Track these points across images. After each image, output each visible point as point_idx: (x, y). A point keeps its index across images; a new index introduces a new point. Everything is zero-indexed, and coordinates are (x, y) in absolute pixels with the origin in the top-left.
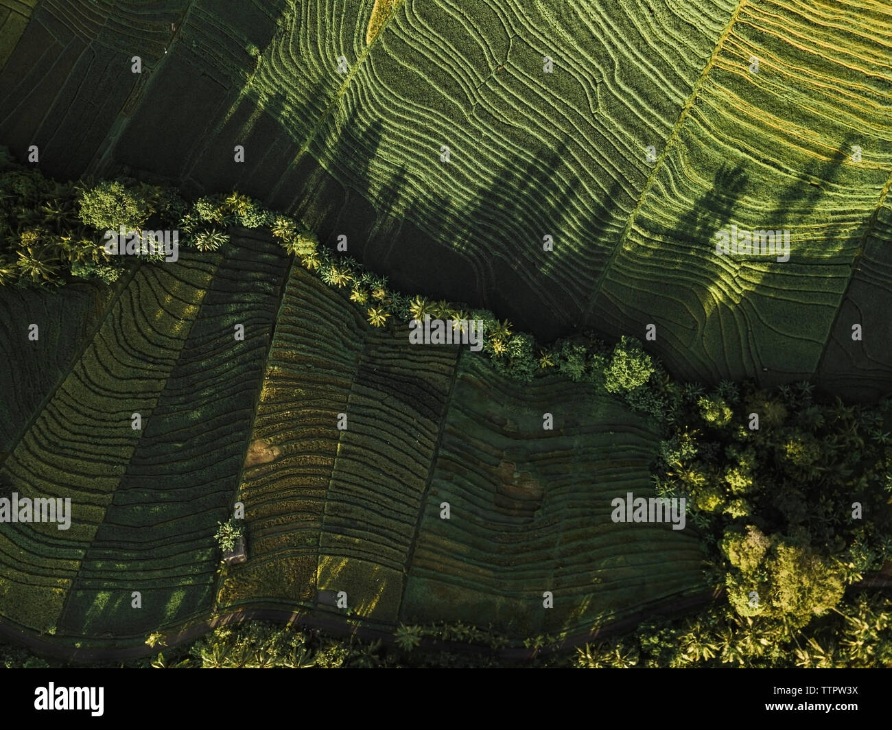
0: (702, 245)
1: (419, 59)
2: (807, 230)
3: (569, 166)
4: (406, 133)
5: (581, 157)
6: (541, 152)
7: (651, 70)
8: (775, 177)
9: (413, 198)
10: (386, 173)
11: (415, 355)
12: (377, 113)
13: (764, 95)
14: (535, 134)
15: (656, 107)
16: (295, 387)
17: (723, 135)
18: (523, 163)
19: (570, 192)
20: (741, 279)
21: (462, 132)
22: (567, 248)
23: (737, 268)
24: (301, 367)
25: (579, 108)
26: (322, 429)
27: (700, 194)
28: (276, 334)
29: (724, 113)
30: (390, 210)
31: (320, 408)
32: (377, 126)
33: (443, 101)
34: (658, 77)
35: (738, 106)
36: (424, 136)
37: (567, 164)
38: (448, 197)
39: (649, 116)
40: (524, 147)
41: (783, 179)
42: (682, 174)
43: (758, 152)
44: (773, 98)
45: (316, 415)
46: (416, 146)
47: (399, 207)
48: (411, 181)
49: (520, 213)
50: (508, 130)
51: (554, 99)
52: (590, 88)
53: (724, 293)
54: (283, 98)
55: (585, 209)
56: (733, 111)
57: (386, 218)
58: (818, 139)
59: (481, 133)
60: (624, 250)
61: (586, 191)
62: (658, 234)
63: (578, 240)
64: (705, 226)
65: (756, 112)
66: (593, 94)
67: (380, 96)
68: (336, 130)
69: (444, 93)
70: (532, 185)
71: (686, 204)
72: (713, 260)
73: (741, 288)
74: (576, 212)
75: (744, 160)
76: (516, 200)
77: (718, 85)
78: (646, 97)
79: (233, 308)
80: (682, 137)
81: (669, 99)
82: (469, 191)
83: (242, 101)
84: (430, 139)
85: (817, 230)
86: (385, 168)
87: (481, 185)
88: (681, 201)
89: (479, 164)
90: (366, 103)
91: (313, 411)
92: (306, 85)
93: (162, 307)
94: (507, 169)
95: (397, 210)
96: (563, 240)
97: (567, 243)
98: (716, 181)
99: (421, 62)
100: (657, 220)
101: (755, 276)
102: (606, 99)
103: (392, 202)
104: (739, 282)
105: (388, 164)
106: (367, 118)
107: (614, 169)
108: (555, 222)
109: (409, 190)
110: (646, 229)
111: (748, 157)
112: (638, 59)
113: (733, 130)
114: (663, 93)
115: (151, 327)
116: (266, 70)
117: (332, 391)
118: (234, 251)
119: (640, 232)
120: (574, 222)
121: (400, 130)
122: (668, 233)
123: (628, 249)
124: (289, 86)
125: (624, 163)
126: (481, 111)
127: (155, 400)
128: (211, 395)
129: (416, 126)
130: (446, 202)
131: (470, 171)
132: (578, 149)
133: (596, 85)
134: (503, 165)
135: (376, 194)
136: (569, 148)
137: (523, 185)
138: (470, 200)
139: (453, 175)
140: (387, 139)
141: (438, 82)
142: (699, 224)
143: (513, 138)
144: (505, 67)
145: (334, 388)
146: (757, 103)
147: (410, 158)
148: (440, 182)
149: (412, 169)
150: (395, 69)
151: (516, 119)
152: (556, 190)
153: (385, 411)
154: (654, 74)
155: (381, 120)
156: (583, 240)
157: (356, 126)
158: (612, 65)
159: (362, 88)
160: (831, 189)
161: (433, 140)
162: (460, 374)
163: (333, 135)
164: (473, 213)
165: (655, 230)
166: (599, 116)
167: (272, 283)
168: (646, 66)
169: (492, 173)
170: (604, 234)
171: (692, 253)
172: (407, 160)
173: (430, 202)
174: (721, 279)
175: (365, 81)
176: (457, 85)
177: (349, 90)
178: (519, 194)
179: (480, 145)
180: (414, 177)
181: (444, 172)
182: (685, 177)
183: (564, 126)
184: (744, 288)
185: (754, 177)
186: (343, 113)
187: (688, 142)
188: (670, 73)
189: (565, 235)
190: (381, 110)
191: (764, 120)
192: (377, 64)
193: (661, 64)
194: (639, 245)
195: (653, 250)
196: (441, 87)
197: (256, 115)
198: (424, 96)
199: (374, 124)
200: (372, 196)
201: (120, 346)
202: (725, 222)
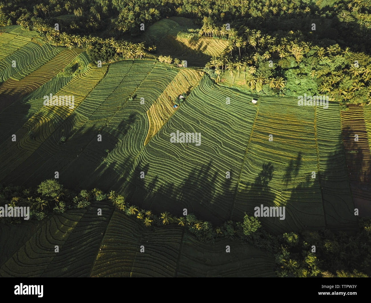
0: (266, 187)
1: (161, 147)
2: (299, 179)
3: (213, 169)
4: (157, 166)
5: (216, 166)
6: (203, 166)
7: (232, 143)
8: (281, 165)
9: (160, 185)
10: (151, 179)
11: (164, 237)
12: (147, 162)
13: (269, 145)
14: (200, 162)
15: (237, 151)
16: (112, 252)
17: (261, 156)
18: (198, 170)
19: (215, 176)
20: (283, 196)
21: (176, 164)
22: (218, 193)
23: (281, 193)
24: (116, 244)
25: (213, 154)
26: (123, 267)
27: (259, 172)
28: (106, 234)
29: (258, 150)
30: (152, 190)
31: (123, 259)
32: (148, 165)
33: (169, 156)
34: (235, 144)
35: (262, 149)
36: (163, 166)
37: (212, 168)
38: (173, 183)
39: (236, 154)
40: (197, 165)
41: (284, 166)
42: (251, 167)
43: (274, 159)
44: (272, 146)
45: (121, 262)
46: (161, 169)
47: (155, 189)
48: (160, 180)
49: (200, 185)
50: (191, 161)
51: (205, 152)
52: (215, 149)
53: (279, 202)
54: (116, 163)
55: (222, 181)
56: (261, 150)
57: (151, 193)
58: (291, 155)
59: (182, 163)
60: (239, 192)
61: (220, 175)
62: (249, 185)
63: (221, 191)
64: (264, 181)
65: (268, 150)
66: (216, 150)
67: (148, 157)
68: (133, 169)
69: (169, 155)
70: (202, 176)
71: (256, 175)
72: (271, 192)
73: (285, 200)
74: (218, 182)
75: (270, 162)
76: (197, 181)
77: (254, 144)
78: (233, 149)
79: (89, 227)
80: (248, 158)
81: (240, 149)
82: (181, 180)
83: (101, 166)
84: (165, 167)
85: (302, 179)
86: (150, 177)
87: (184, 178)
88: (254, 175)
89: (183, 172)
90: (144, 160)
91: (120, 260)
92: (124, 158)
93: (59, 229)
94: (192, 172)
95: (155, 190)
96: (216, 191)
97: (218, 192)
98: (263, 168)
99: (162, 148)
100: (247, 181)
101: (288, 195)
102: (221, 151)
103: (153, 188)
104: (283, 197)
105: (151, 176)
106: (144, 163)
107: (228, 168)
108: (212, 186)
109: (159, 183)
110: (244, 184)
111: (271, 161)
112: (227, 141)
113: (263, 154)
114: (238, 148)
115: (52, 237)
116: (110, 156)
117: (129, 252)
118: (92, 208)
119: (243, 185)
120: (219, 185)
121: (155, 166)
122: (252, 185)
123: (240, 191)
124: (118, 159)
125: (231, 166)
126: (182, 158)
127: (47, 265)
128: (74, 260)
129: (161, 164)
130: (172, 184)
131: (180, 175)
132: (215, 164)
133: (217, 148)
134: (191, 171)
135: (147, 186)
136: (212, 164)
137: (199, 176)
138: (181, 183)
139: (174, 176)
140: (151, 169)
141: (167, 152)
142: (262, 181)
143: (193, 163)
144: (188, 146)
145: (130, 251)
146: (267, 147)
147: (159, 173)
148: (170, 179)
149: (160, 176)
150: (153, 150)
151: (193, 158)
152: (211, 176)
153: (152, 258)
154: (234, 143)
155: (149, 164)
156: (223, 190)
157: (140, 166)
158: (221, 143)
159: (142, 157)
160: (301, 167)
161: (166, 167)
162: (184, 241)
163: (132, 170)
164: (183, 187)
165: (248, 184)
166: (220, 155)
167: (105, 217)
168: (231, 142)
169: (188, 174)
170: (230, 187)
171: (263, 190)
172: (158, 174)
173: (167, 186)
174: (276, 198)
175: (143, 154)
176: (173, 152)
177: (138, 158)
178: (198, 179)
179: (183, 167)
180: (161, 179)
181: (171, 176)
182: (252, 168)
183: (209, 159)
184: (286, 199)
185: (275, 166)
186: (136, 163)
187: (250, 159)
188: (238, 143)
189: (216, 190)
190: (149, 161)
191: (272, 151)
192: (147, 150)
193: (235, 141)
194: (243, 190)
195: (249, 190)
196: (168, 153)
197: (105, 169)
198: (163, 156)
199: (146, 165)
200: (146, 187)
201: (36, 245)
202: (271, 179)
